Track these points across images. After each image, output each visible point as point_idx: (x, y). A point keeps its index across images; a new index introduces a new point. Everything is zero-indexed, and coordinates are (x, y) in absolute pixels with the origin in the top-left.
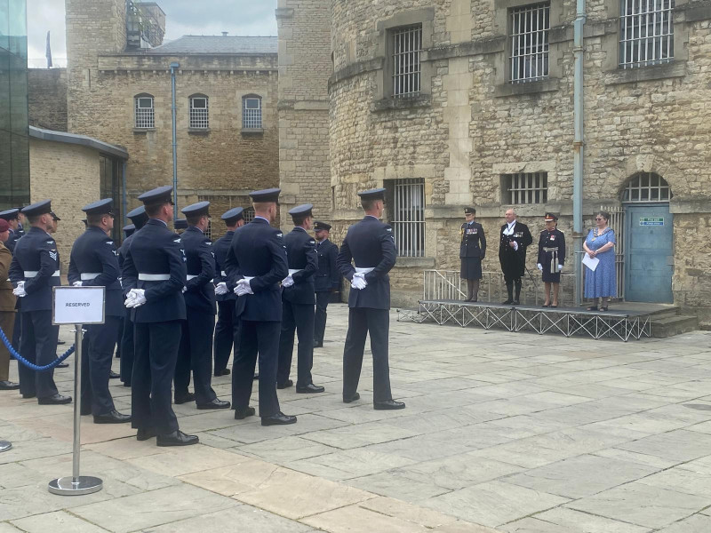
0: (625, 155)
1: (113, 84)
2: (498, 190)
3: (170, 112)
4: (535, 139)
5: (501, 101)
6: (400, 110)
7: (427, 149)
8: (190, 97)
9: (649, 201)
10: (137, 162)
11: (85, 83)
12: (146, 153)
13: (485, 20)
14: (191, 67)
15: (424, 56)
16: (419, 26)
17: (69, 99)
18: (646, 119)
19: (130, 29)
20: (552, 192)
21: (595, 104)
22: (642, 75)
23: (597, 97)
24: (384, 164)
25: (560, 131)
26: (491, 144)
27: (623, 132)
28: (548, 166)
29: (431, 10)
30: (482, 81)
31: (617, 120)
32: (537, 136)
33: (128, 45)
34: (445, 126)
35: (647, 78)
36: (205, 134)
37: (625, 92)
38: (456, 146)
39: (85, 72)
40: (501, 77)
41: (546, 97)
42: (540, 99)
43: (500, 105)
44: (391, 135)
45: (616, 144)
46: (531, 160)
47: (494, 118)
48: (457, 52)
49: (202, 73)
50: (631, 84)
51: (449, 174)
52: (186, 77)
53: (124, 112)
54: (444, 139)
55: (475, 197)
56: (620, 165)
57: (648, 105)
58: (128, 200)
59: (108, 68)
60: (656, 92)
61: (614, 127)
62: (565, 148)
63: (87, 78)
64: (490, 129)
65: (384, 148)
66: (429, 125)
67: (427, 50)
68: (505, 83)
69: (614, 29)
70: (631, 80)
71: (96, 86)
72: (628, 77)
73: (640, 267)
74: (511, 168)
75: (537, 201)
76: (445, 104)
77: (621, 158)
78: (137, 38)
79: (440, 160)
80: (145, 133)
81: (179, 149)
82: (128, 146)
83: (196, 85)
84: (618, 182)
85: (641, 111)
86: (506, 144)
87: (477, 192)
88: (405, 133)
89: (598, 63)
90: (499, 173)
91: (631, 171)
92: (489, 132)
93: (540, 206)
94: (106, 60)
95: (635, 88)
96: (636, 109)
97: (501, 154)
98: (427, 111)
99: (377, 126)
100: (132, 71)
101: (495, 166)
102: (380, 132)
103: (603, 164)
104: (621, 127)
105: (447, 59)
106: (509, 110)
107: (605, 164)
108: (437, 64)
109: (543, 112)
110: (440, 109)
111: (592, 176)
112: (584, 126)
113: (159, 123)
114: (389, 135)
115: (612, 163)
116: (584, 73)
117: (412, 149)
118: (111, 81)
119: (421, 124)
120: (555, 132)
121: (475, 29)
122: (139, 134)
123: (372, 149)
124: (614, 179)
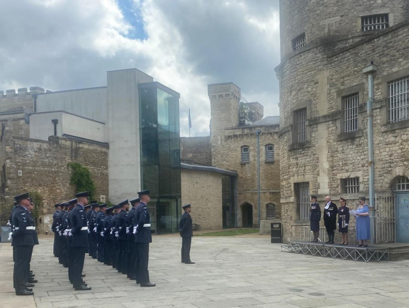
0: (392, 167)
1: (231, 142)
2: (339, 187)
3: (256, 153)
4: (354, 161)
5: (339, 143)
6: (298, 149)
7: (310, 168)
8: (266, 146)
9: (405, 190)
10: (242, 177)
11: (219, 142)
12: (246, 173)
13: (333, 104)
14: (266, 132)
15: (307, 123)
16: (305, 109)
17: (212, 150)
18: (400, 148)
19: (241, 116)
20: (362, 187)
21: (378, 142)
22: (397, 127)
23: (378, 139)
24: (293, 176)
25: (364, 157)
26: (336, 164)
27: (390, 156)
28: (359, 174)
29: (310, 101)
30: (332, 133)
31: (387, 149)
32: (355, 160)
33: (240, 123)
34: (317, 156)
35: (400, 127)
36: (272, 163)
37: (391, 135)
38: (322, 165)
39: (219, 137)
40: (339, 131)
41: (357, 140)
42: (355, 141)
43: (339, 145)
44: (295, 162)
45: (388, 162)
46: (353, 171)
47: (337, 151)
48: (322, 120)
49: (271, 134)
50: (393, 131)
51: (320, 179)
52: (264, 136)
53: (236, 155)
54: (317, 162)
55: (330, 190)
56: (389, 172)
57: (400, 141)
58: (238, 195)
59: (229, 135)
60: (404, 134)
61: (386, 153)
62: (366, 165)
63: (220, 140)
64: (335, 157)
65: (293, 168)
66: (310, 156)
67: (308, 120)
68: (341, 134)
69: (384, 104)
70: (393, 129)
71: (224, 143)
72: (391, 128)
73: (403, 225)
74: (344, 175)
75: (355, 192)
76: (316, 145)
77: (390, 169)
78: (244, 119)
79: (315, 173)
80: (245, 164)
81: (260, 170)
82: (238, 170)
83: (268, 140)
84: (389, 181)
85: (397, 144)
86: (342, 164)
87: (331, 188)
88: (301, 160)
89: (379, 121)
90: (339, 178)
91: (394, 176)
92: (335, 158)
93: (356, 194)
94: (228, 131)
95: (395, 133)
96: (395, 144)
97: (340, 169)
98: (309, 149)
99: (291, 158)
100: (240, 135)
101: (338, 175)
102: (292, 160)
103: (382, 172)
104: (389, 154)
105: (317, 124)
106: (343, 147)
107: (383, 172)
108: (313, 126)
109: (357, 147)
110: (315, 148)
111: (378, 178)
112: (374, 153)
113: (251, 159)
114: (295, 161)
115: (386, 171)
116: (373, 127)
117: (303, 168)
118: (230, 141)
119: (307, 156)
120: (362, 157)
121: (329, 108)
122: (243, 164)
123: (289, 168)
124: (388, 179)
